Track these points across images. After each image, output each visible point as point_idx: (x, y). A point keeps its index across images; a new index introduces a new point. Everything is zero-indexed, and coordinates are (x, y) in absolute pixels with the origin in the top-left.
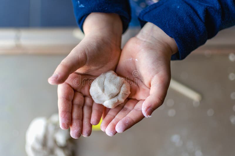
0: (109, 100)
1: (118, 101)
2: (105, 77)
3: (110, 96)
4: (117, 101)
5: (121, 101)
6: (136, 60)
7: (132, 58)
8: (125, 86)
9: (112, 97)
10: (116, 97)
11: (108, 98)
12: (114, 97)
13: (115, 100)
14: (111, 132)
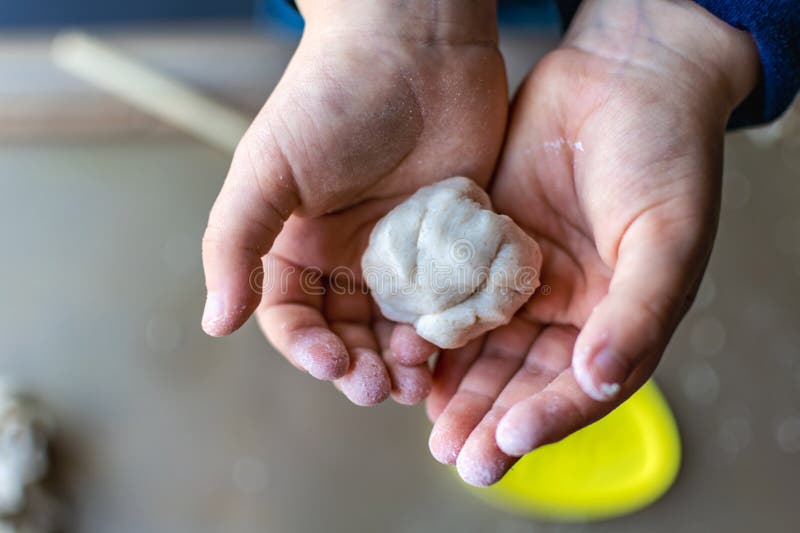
0: (435, 313)
1: (477, 318)
2: (426, 211)
3: (442, 298)
4: (472, 321)
5: (491, 320)
6: (579, 145)
7: (565, 139)
8: (510, 255)
9: (448, 303)
10: (469, 303)
11: (434, 305)
12: (462, 302)
13: (464, 315)
14: (484, 468)
